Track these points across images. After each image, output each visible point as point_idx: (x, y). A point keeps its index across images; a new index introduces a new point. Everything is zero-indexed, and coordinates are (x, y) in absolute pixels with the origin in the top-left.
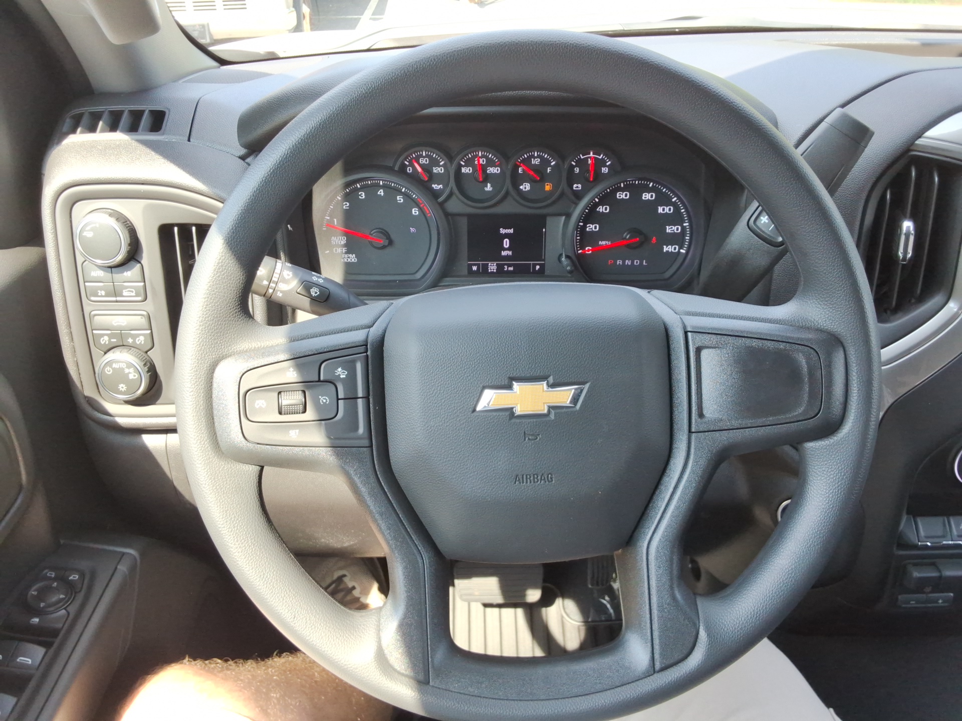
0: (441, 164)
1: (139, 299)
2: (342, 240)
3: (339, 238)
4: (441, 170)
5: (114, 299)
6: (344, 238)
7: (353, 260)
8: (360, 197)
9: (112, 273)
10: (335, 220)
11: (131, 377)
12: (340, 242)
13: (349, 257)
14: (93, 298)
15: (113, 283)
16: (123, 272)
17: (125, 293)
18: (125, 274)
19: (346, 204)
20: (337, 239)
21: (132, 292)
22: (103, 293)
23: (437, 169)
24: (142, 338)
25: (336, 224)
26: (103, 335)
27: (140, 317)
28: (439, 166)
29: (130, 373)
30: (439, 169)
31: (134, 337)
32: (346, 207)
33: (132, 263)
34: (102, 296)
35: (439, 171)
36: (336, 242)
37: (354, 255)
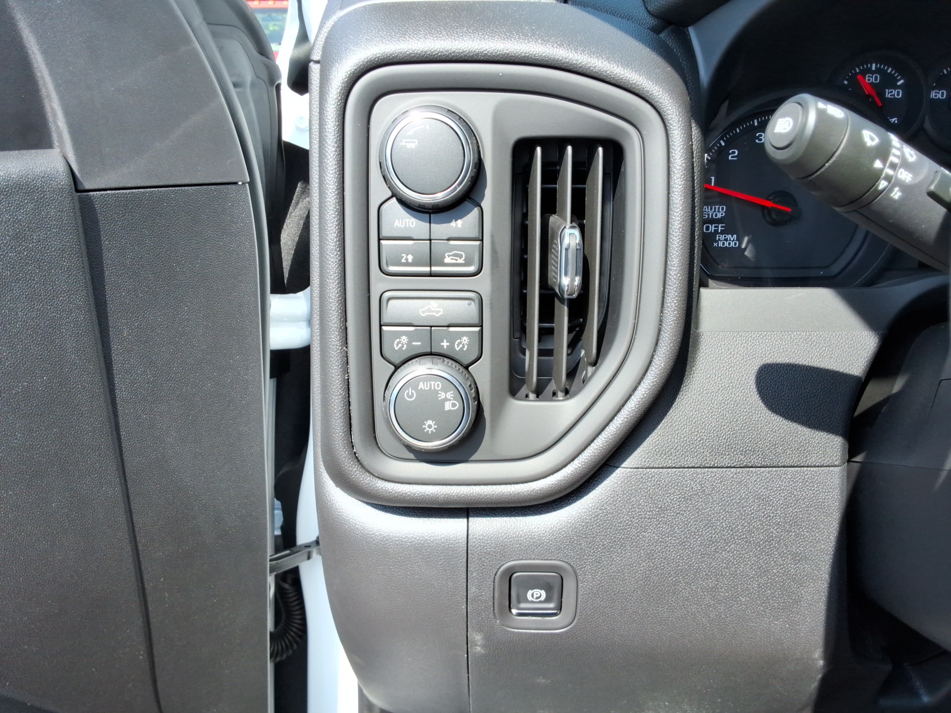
0: (899, 83)
1: (472, 269)
2: (719, 211)
3: (715, 208)
4: (898, 95)
5: (426, 269)
6: (723, 209)
7: (732, 244)
8: (757, 141)
9: (430, 223)
10: (713, 178)
11: (448, 406)
12: (716, 215)
13: (726, 240)
14: (393, 269)
15: (430, 240)
16: (450, 222)
17: (447, 260)
18: (453, 224)
19: (734, 153)
20: (711, 209)
21: (461, 257)
22: (410, 258)
23: (892, 92)
24: (465, 340)
25: (713, 185)
26: (399, 335)
27: (467, 302)
28: (895, 87)
29: (446, 399)
30: (895, 92)
31: (452, 338)
32: (732, 157)
33: (467, 204)
34: (407, 264)
35: (894, 95)
36: (708, 215)
37: (735, 236)
